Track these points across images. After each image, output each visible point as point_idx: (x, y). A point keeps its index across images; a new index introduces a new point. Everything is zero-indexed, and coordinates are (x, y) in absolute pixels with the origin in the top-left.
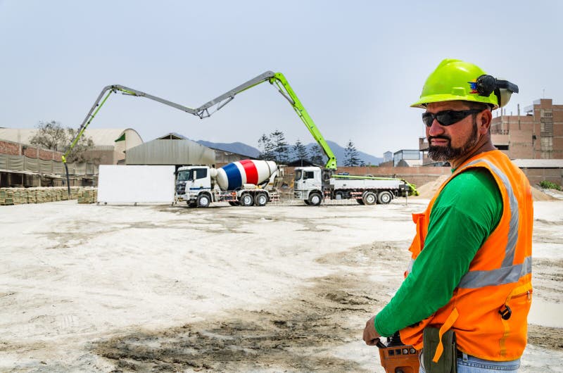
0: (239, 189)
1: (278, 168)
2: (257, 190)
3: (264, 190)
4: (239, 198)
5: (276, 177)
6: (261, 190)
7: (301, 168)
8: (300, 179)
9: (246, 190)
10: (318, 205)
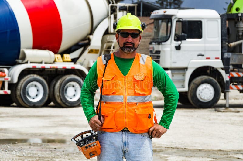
0: (14, 63)
1: (113, 10)
2: (60, 65)
3: (77, 66)
4: (12, 86)
5: (107, 32)
6: (70, 66)
7: (169, 12)
8: (166, 39)
9: (30, 66)
10: (212, 105)
